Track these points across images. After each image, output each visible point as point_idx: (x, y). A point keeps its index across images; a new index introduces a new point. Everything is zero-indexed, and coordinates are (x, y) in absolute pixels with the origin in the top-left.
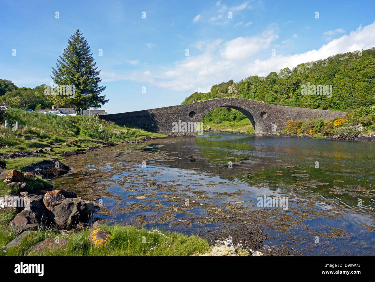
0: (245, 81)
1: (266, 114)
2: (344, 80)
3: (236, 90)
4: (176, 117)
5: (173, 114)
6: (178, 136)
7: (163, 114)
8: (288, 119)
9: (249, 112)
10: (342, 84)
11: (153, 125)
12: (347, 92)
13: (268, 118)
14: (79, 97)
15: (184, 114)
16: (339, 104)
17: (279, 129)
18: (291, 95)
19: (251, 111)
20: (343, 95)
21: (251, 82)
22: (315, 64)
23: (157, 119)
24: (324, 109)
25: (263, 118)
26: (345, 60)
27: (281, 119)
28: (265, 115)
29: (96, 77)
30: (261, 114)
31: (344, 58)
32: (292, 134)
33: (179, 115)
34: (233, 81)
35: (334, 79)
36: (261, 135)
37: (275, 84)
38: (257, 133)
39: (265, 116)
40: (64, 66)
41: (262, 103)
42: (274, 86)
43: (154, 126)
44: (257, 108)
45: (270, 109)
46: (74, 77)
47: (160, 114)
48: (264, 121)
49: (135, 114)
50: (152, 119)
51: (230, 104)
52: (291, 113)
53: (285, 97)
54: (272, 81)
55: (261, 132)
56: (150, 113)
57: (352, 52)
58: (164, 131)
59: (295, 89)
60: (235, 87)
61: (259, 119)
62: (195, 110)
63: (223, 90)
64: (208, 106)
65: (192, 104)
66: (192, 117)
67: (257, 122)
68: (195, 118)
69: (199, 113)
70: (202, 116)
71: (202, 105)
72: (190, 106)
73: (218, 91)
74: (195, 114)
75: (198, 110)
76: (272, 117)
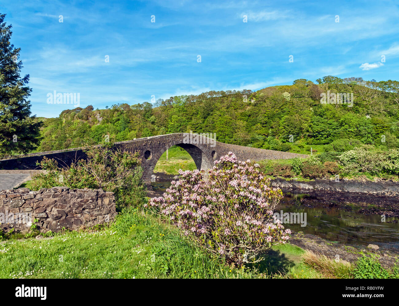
1: (216, 154)
3: (100, 117)
19: (204, 149)
25: (214, 158)
30: (212, 153)
44: (209, 146)
45: (219, 147)
60: (99, 114)
61: (211, 159)
62: (151, 148)
63: (82, 117)
64: (165, 144)
65: (148, 140)
66: (147, 159)
67: (209, 163)
68: (150, 159)
69: (155, 152)
70: (158, 157)
71: (158, 142)
72: (145, 143)
73: (74, 118)
74: (150, 155)
75: (154, 149)
76: (221, 156)
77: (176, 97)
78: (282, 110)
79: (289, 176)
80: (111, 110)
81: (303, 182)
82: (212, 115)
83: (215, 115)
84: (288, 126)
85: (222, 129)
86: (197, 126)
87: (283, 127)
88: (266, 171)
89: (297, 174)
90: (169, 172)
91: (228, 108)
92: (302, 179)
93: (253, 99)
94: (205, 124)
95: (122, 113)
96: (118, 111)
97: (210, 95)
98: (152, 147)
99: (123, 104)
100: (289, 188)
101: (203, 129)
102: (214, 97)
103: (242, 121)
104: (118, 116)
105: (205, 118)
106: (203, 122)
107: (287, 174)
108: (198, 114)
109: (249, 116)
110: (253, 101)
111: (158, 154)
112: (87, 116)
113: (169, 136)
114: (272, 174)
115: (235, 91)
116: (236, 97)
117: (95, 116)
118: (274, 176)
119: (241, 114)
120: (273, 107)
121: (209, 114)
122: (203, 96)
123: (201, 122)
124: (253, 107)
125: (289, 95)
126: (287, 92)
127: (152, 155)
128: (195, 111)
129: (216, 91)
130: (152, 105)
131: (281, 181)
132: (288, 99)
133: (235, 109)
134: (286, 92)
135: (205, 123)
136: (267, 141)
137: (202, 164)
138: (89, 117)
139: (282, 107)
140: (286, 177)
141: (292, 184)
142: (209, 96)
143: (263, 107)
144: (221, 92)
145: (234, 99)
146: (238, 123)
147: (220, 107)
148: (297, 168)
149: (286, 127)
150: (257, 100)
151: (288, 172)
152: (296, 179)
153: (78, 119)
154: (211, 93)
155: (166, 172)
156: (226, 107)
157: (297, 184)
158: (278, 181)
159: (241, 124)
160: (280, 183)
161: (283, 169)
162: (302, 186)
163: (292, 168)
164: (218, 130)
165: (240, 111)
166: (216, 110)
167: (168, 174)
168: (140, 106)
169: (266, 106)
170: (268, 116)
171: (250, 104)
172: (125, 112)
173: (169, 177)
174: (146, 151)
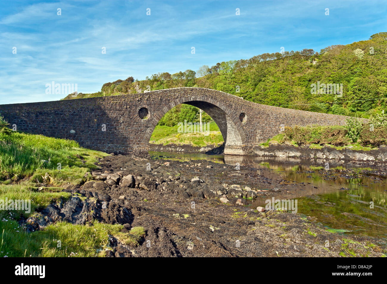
1: (246, 117)
4: (116, 117)
5: (111, 112)
7: (92, 111)
11: (72, 131)
13: (249, 121)
15: (130, 112)
17: (262, 139)
19: (227, 110)
23: (80, 119)
25: (242, 122)
27: (264, 125)
28: (244, 118)
30: (240, 116)
32: (296, 146)
33: (121, 113)
39: (245, 120)
41: (241, 99)
43: (75, 133)
44: (235, 107)
45: (251, 109)
47: (86, 111)
48: (244, 127)
51: (200, 98)
52: (277, 115)
55: (240, 144)
60: (138, 85)
61: (238, 123)
62: (148, 105)
63: (121, 89)
64: (169, 100)
65: (143, 94)
66: (142, 118)
67: (235, 129)
68: (147, 119)
69: (154, 111)
70: (160, 116)
71: (159, 98)
72: (140, 97)
73: (113, 91)
74: (148, 113)
75: (153, 106)
76: (253, 120)
77: (223, 63)
78: (351, 71)
79: (341, 144)
80: (151, 80)
81: (361, 152)
82: (264, 81)
83: (268, 81)
84: (359, 90)
85: (275, 97)
86: (246, 95)
87: (352, 92)
88: (312, 139)
89: (354, 142)
90: (196, 143)
91: (283, 72)
92: (359, 147)
93: (315, 60)
94: (254, 93)
95: (162, 83)
96: (157, 81)
97: (263, 58)
98: (150, 104)
99: (164, 74)
100: (340, 159)
101: (253, 98)
102: (267, 60)
103: (300, 87)
104: (158, 86)
105: (256, 85)
106: (254, 90)
107: (338, 141)
108: (248, 81)
109: (310, 81)
110: (314, 63)
111: (159, 113)
112: (127, 89)
113: (175, 90)
114: (318, 142)
115: (292, 52)
116: (294, 59)
117: (134, 88)
118: (321, 145)
119: (300, 78)
120: (340, 68)
121: (260, 81)
122: (254, 60)
123: (250, 90)
124: (315, 69)
125: (363, 52)
126: (360, 48)
127: (151, 113)
128: (244, 77)
129: (270, 53)
130: (195, 73)
131: (330, 150)
132: (360, 57)
133: (292, 74)
134: (358, 49)
135: (256, 91)
136: (331, 110)
137: (228, 130)
138: (128, 89)
139: (352, 68)
140: (337, 145)
141: (344, 155)
142: (262, 60)
143: (327, 69)
144: (276, 53)
145: (291, 62)
146: (294, 90)
147: (273, 71)
148: (353, 132)
149: (357, 91)
150: (321, 61)
151: (340, 138)
152: (350, 147)
153: (117, 92)
154: (264, 56)
155: (192, 143)
156: (281, 72)
157: (351, 154)
158: (326, 151)
159: (299, 90)
160: (328, 154)
161: (333, 135)
162: (358, 156)
163: (346, 132)
164: (270, 98)
165: (298, 75)
166: (269, 75)
167: (195, 145)
168: (181, 74)
169: (331, 67)
170: (333, 80)
171: (311, 66)
172: (165, 81)
173: (195, 150)
174: (141, 109)
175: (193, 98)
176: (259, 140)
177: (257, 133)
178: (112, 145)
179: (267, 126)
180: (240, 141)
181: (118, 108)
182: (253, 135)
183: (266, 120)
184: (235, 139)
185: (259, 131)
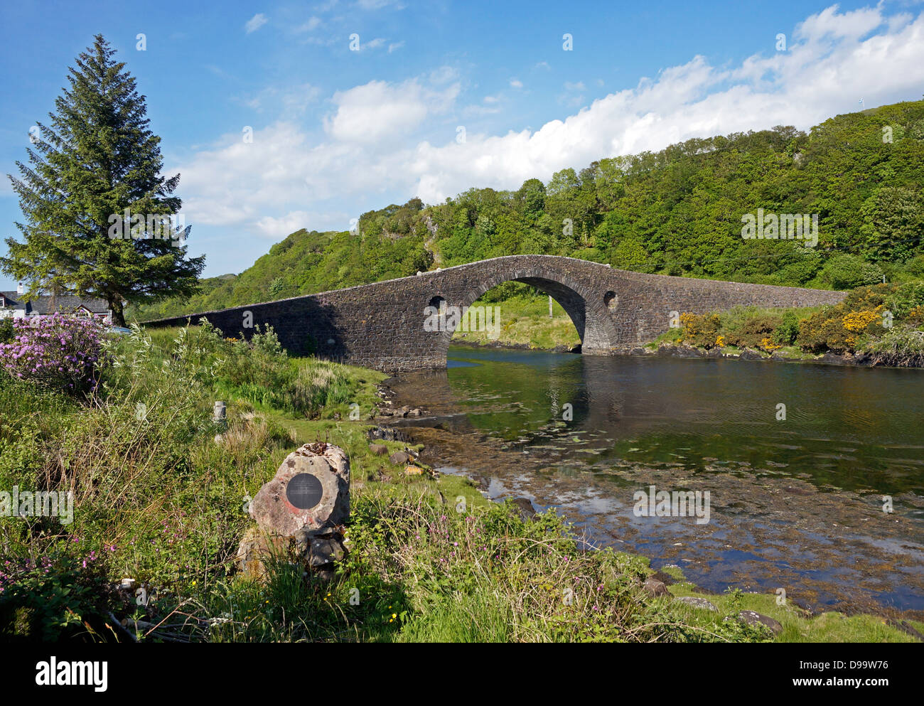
0: (458, 203)
1: (617, 298)
2: (719, 203)
3: (434, 225)
4: (395, 315)
5: (386, 306)
6: (402, 369)
7: (358, 307)
8: (669, 308)
9: (578, 292)
10: (714, 213)
11: (331, 341)
12: (730, 233)
13: (622, 306)
14: (135, 263)
15: (415, 305)
16: (712, 262)
17: (647, 337)
18: (584, 239)
19: (581, 289)
20: (721, 240)
21: (478, 205)
22: (635, 161)
23: (341, 321)
24: (672, 274)
25: (611, 308)
26: (709, 154)
27: (651, 310)
28: (612, 300)
29: (169, 196)
30: (605, 298)
31: (708, 149)
32: (701, 350)
33: (403, 307)
34: (420, 200)
35: (693, 200)
36: (606, 353)
37: (541, 211)
38: (590, 348)
39: (614, 302)
40: (58, 159)
41: (608, 268)
42: (540, 216)
43: (336, 344)
44: (595, 282)
45: (626, 283)
46: (107, 197)
47: (350, 308)
48: (614, 317)
49: (278, 309)
50: (329, 324)
51: (531, 272)
52: (675, 292)
53: (570, 245)
54: (533, 202)
55: (605, 345)
56: (321, 305)
57: (725, 136)
58: (362, 357)
59: (592, 224)
61: (602, 310)
62: (444, 292)
64: (477, 281)
65: (436, 275)
67: (597, 319)
69: (455, 300)
71: (462, 278)
72: (430, 280)
75: (451, 292)
76: (631, 303)
93: (798, 152)
98: (447, 290)
102: (696, 154)
110: (797, 158)
111: (462, 302)
112: (408, 224)
113: (488, 263)
117: (423, 222)
124: (796, 173)
127: (449, 304)
150: (809, 152)
166: (701, 185)
174: (433, 298)
175: (519, 274)
176: (642, 337)
177: (637, 325)
178: (390, 358)
179: (657, 312)
180: (606, 341)
181: (397, 300)
182: (631, 330)
183: (656, 301)
184: (598, 338)
185: (640, 322)
